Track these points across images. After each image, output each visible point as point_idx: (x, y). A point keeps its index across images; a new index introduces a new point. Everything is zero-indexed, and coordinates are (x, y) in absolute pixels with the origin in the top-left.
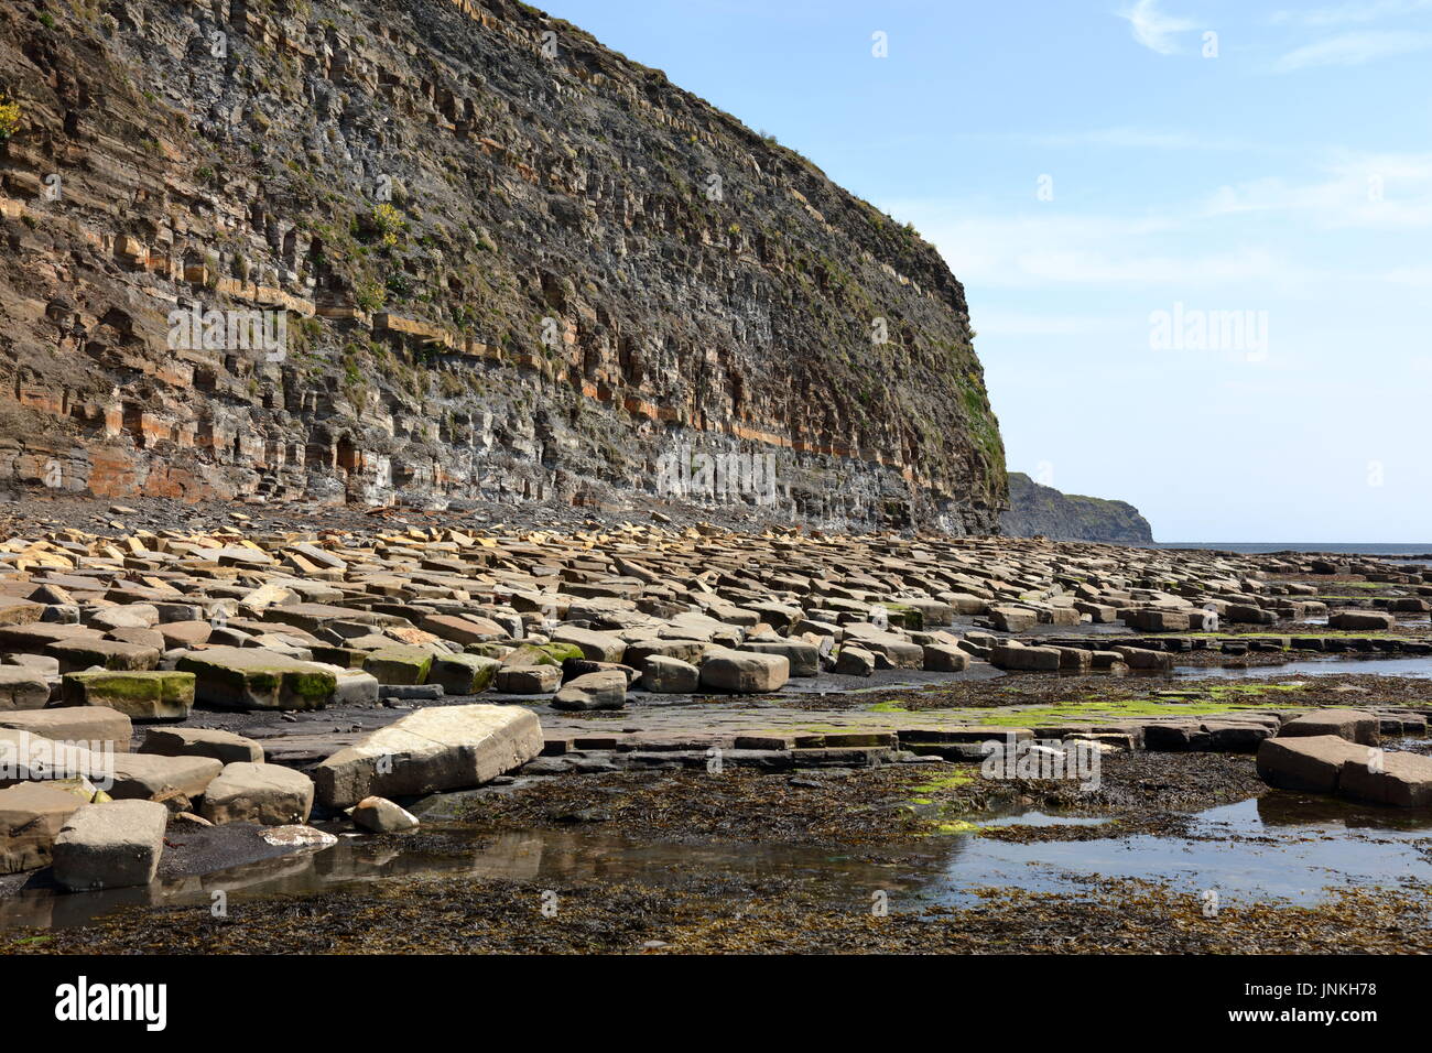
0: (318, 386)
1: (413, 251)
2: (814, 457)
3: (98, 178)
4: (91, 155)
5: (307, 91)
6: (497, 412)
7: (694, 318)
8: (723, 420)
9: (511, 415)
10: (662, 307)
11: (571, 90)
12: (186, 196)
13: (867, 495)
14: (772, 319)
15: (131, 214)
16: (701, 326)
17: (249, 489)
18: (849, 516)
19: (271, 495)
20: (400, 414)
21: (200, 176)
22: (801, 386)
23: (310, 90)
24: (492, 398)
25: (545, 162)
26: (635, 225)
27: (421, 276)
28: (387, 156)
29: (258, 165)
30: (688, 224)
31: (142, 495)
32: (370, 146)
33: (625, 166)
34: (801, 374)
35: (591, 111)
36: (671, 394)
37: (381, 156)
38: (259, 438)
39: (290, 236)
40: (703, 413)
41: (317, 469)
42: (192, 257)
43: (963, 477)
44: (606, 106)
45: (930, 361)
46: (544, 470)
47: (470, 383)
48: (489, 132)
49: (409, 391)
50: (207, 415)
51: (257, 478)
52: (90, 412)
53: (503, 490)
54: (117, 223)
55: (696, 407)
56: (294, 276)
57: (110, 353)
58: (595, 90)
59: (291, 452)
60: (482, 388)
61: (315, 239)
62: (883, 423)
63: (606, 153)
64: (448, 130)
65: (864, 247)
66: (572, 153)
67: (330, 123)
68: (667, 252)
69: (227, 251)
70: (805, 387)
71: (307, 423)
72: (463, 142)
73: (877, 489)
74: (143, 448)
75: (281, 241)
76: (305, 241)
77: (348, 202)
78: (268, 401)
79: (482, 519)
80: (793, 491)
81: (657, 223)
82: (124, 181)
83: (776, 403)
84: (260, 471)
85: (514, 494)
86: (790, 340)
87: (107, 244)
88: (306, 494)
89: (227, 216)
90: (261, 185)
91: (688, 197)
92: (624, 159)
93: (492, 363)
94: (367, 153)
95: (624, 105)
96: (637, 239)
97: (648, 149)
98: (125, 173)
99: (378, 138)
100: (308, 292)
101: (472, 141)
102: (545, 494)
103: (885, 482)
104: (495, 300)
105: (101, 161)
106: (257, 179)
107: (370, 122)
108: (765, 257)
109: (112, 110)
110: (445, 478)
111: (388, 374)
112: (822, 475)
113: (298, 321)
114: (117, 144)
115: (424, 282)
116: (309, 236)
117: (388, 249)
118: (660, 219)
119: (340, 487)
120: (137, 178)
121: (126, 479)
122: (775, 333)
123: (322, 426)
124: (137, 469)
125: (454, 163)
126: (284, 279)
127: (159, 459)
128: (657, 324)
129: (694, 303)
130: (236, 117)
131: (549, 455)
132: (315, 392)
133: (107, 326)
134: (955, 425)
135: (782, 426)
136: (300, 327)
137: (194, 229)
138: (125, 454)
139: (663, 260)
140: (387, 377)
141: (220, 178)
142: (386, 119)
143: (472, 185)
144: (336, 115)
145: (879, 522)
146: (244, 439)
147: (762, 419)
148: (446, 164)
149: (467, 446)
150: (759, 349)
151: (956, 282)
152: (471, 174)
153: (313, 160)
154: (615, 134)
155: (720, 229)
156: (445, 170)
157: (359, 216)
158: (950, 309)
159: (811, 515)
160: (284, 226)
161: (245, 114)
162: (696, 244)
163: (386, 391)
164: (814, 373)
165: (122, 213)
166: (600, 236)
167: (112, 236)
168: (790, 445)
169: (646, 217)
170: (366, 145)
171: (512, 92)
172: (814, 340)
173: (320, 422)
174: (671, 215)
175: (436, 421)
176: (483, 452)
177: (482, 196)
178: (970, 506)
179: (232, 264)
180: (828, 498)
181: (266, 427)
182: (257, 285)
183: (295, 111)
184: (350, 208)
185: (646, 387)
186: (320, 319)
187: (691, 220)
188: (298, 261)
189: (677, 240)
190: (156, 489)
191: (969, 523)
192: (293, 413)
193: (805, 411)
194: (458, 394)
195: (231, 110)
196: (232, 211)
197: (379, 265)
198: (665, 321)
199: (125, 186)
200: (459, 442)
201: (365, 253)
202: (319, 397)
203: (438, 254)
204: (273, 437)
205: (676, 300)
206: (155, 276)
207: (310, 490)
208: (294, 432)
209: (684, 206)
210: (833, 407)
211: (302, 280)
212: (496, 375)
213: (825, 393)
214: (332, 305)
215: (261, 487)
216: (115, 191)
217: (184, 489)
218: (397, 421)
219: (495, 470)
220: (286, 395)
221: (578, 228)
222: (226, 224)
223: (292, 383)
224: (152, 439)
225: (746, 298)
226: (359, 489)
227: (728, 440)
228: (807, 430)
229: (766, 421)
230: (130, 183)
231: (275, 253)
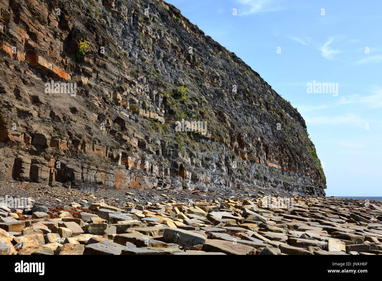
0: (172, 147)
1: (190, 103)
2: (286, 172)
3: (108, 72)
4: (106, 63)
5: (153, 50)
6: (216, 156)
7: (253, 127)
8: (264, 160)
9: (219, 158)
10: (245, 124)
11: (214, 56)
12: (129, 81)
13: (302, 184)
14: (272, 128)
15: (117, 85)
16: (256, 130)
17: (156, 184)
18: (298, 191)
19: (162, 187)
20: (193, 157)
21: (132, 74)
22: (281, 149)
23: (154, 49)
24: (214, 152)
25: (212, 77)
26: (235, 98)
27: (193, 110)
28: (176, 71)
29: (145, 72)
30: (249, 98)
31: (129, 188)
32: (172, 68)
33: (230, 80)
34: (281, 145)
35: (220, 62)
36: (251, 151)
37: (175, 71)
38: (157, 166)
39: (157, 95)
40: (259, 158)
41: (174, 177)
42: (132, 101)
43: (315, 178)
44: (223, 61)
45: (303, 142)
46: (229, 177)
47: (208, 147)
48: (199, 67)
49: (194, 149)
50: (144, 157)
51: (157, 180)
52: (115, 156)
53: (221, 183)
54: (113, 88)
55: (257, 156)
56: (158, 109)
57: (118, 134)
58: (220, 56)
59: (166, 171)
60: (211, 149)
61: (164, 97)
62: (304, 161)
63: (226, 75)
64: (189, 65)
65: (282, 108)
66: (218, 75)
67: (160, 60)
68: (244, 106)
69: (140, 100)
70: (282, 150)
71: (170, 160)
72: (193, 69)
73: (304, 182)
74: (128, 170)
75: (154, 97)
76: (162, 97)
77: (169, 86)
78: (157, 152)
79: (222, 194)
80: (284, 183)
81: (241, 97)
82: (115, 73)
83: (276, 155)
84: (158, 178)
85: (223, 185)
86: (277, 135)
87: (111, 96)
88: (172, 186)
89: (139, 88)
90: (147, 78)
91: (248, 89)
92: (230, 77)
93: (213, 140)
94: (171, 71)
95: (228, 61)
96: (236, 102)
97: (236, 75)
98: (115, 70)
99: (174, 66)
100: (163, 115)
101: (196, 69)
102: (230, 185)
103: (306, 180)
104: (211, 119)
105: (109, 66)
106: (146, 76)
107: (172, 60)
108: (268, 109)
109: (111, 48)
110: (206, 180)
111: (188, 143)
112: (290, 178)
113: (161, 125)
114: (113, 60)
115: (194, 112)
116: (163, 96)
117: (184, 101)
118: (242, 96)
119: (181, 183)
120: (118, 73)
121: (124, 181)
122: (273, 132)
123: (175, 162)
124: (127, 178)
125: (192, 75)
126: (156, 110)
127: (133, 174)
128: (245, 129)
129: (253, 122)
130: (136, 57)
131: (230, 171)
132: (172, 149)
133: (116, 124)
134: (312, 162)
135: (278, 162)
136: (162, 127)
137: (132, 92)
138: (124, 172)
139: (244, 109)
140: (187, 144)
141: (138, 75)
142: (175, 60)
143: (198, 82)
144: (162, 58)
145: (305, 193)
146: (154, 166)
147: (273, 160)
148: (190, 76)
149: (209, 168)
150: (269, 137)
151: (303, 119)
152: (197, 79)
153: (158, 72)
154: (227, 70)
155: (257, 100)
156: (190, 77)
157: (173, 90)
158: (302, 127)
159: (289, 191)
160: (155, 92)
161: (139, 56)
162: (252, 104)
163: (188, 149)
164: (285, 145)
165: (114, 84)
166: (227, 101)
167: (112, 92)
168: (281, 168)
169: (238, 95)
170: (170, 68)
171: (201, 55)
172: (283, 135)
173: (174, 160)
174: (245, 95)
175: (200, 160)
176: (214, 171)
177: (201, 86)
178: (318, 187)
179: (142, 105)
180: (292, 185)
181: (158, 162)
182: (150, 112)
183: (151, 56)
184: (170, 88)
185: (245, 149)
186: (167, 124)
187: (250, 97)
188: (160, 104)
189: (246, 103)
190: (132, 185)
191: (318, 193)
192: (165, 157)
193: (283, 157)
194: (205, 151)
195: (135, 54)
196: (140, 87)
197: (181, 106)
198: (247, 128)
199: (115, 75)
200: (207, 167)
201: (177, 103)
202: (173, 151)
203: (196, 103)
204: (161, 165)
205: (248, 122)
206: (123, 108)
207: (173, 185)
208: (166, 164)
209: (248, 92)
210: (291, 156)
211: (161, 110)
212: (214, 144)
213: (288, 151)
214: (170, 120)
215: (159, 184)
216: (113, 77)
217: (140, 185)
218: (192, 160)
219: (218, 177)
220: (162, 150)
221: (222, 98)
222: (139, 91)
223: (164, 146)
224: (130, 166)
225: (265, 121)
226: (186, 185)
227: (266, 167)
228: (284, 163)
229: (274, 160)
230: (116, 74)
231: (153, 102)
